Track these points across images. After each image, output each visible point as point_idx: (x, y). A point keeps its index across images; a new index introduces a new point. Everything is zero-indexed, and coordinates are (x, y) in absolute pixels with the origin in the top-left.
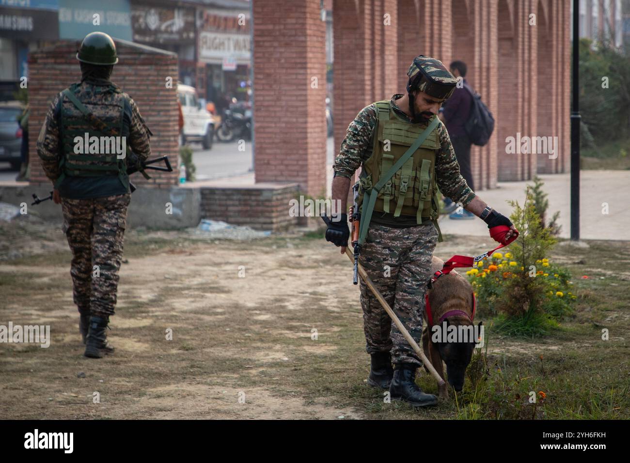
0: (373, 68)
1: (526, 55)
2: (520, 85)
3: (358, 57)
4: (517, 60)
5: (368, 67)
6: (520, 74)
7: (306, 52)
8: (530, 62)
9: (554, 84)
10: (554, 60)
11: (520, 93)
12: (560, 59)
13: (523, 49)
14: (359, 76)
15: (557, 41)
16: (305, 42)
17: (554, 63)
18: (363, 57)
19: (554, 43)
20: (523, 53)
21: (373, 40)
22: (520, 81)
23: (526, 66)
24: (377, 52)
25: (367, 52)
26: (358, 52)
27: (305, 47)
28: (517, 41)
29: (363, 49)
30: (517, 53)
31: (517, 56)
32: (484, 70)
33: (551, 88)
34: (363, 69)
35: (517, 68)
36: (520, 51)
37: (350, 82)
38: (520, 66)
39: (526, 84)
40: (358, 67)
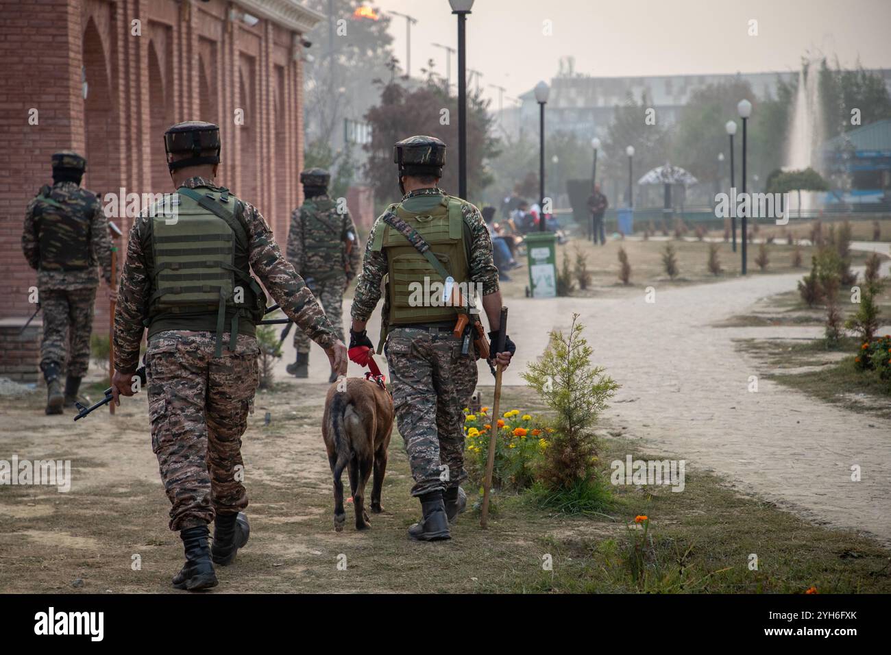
0: (129, 164)
1: (265, 150)
2: (259, 189)
3: (111, 148)
4: (255, 157)
5: (123, 162)
6: (259, 174)
7: (70, 141)
8: (269, 160)
9: (288, 188)
10: (287, 157)
11: (259, 199)
12: (293, 157)
13: (261, 143)
14: (113, 174)
15: (290, 132)
16: (69, 126)
17: (287, 162)
18: (117, 149)
19: (287, 135)
20: (261, 147)
21: (128, 126)
22: (259, 184)
23: (265, 165)
24: (133, 143)
25: (123, 142)
26: (110, 142)
27: (69, 133)
28: (255, 132)
29: (118, 138)
30: (255, 147)
31: (255, 152)
32: (229, 168)
33: (285, 194)
34: (119, 165)
35: (255, 167)
36: (258, 145)
37: (100, 182)
38: (258, 164)
39: (265, 188)
40: (111, 162)
